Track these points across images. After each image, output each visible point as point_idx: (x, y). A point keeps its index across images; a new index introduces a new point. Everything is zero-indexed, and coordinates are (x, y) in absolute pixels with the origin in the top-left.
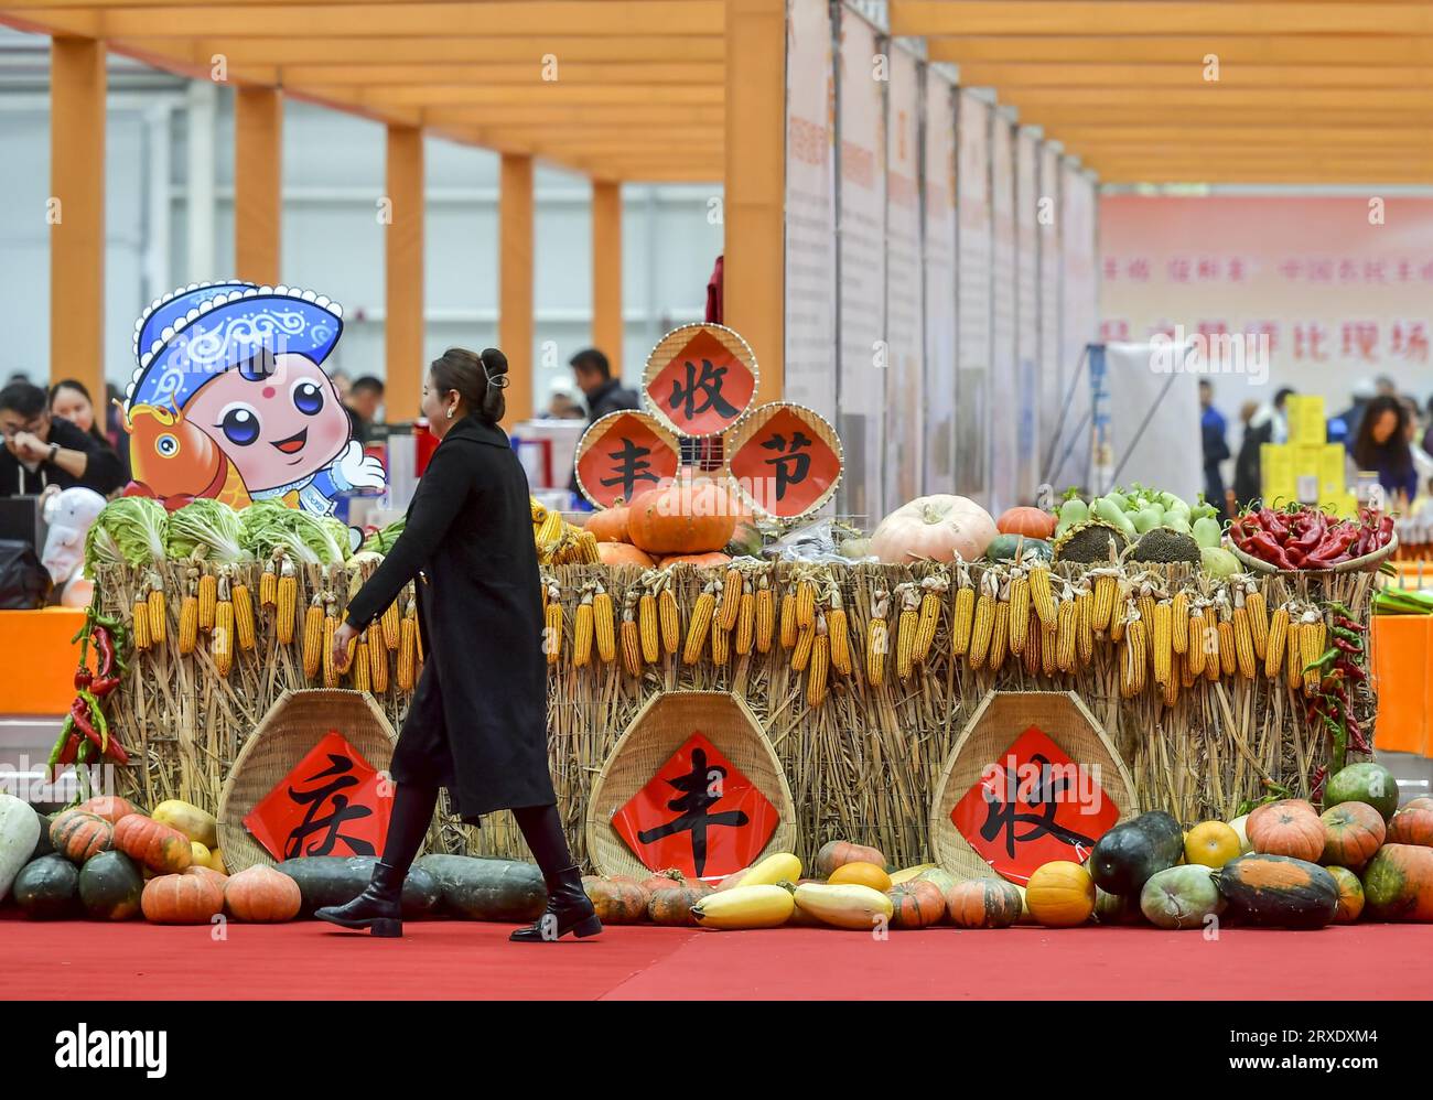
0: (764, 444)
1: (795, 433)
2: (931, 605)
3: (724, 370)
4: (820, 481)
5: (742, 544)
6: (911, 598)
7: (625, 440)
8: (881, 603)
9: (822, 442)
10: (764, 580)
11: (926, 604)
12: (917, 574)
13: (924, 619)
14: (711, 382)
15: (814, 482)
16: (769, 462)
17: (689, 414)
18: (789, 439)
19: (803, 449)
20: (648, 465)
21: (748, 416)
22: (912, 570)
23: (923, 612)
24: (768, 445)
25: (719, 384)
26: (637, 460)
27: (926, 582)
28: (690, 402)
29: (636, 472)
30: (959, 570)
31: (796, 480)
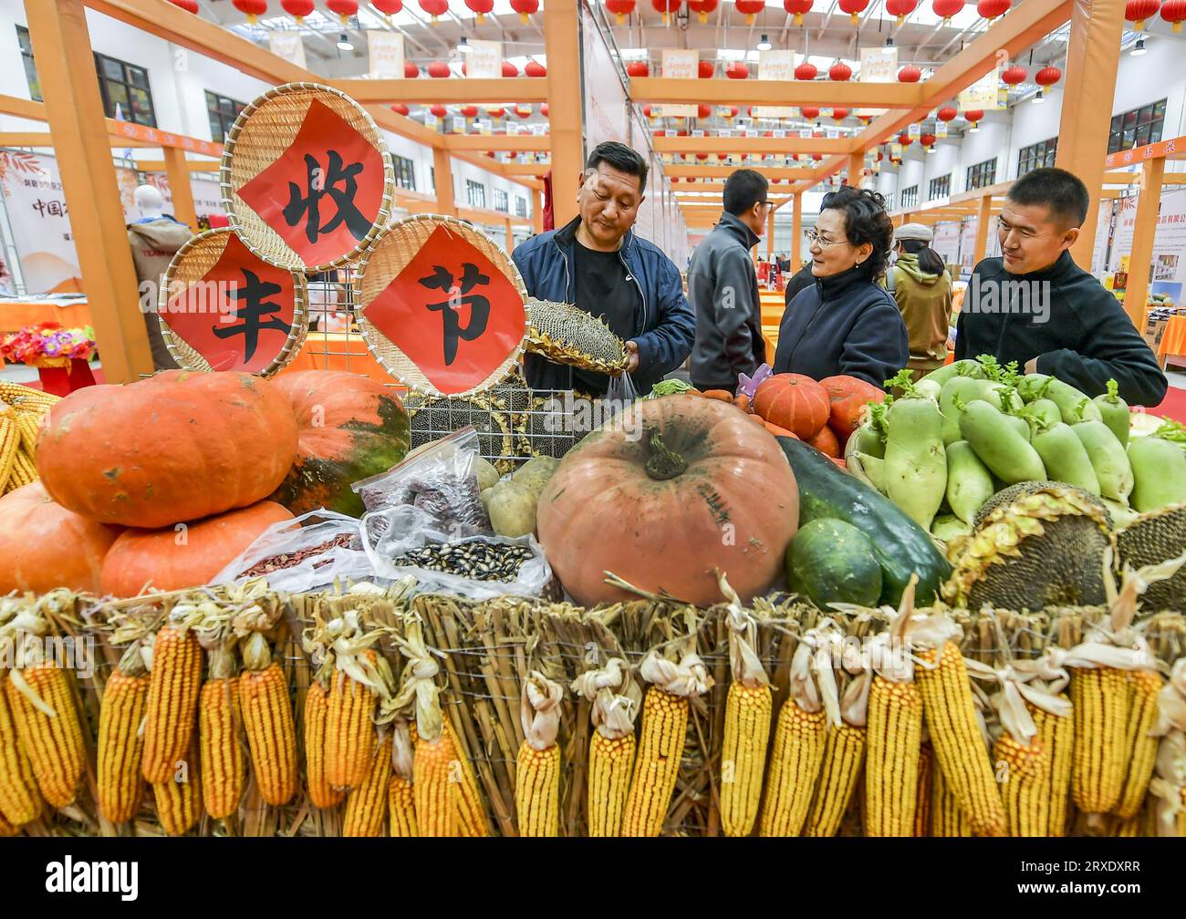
0: (422, 281)
1: (464, 265)
2: (667, 728)
3: (358, 167)
4: (505, 338)
5: (343, 464)
6: (615, 711)
7: (246, 272)
8: (539, 717)
9: (504, 278)
10: (256, 649)
11: (652, 723)
12: (629, 633)
13: (648, 764)
14: (341, 186)
15: (496, 337)
16: (432, 308)
17: (312, 234)
18: (458, 273)
19: (478, 289)
20: (279, 308)
21: (378, 237)
22: (616, 624)
23: (646, 740)
24: (429, 282)
25: (352, 187)
26: (263, 301)
27: (652, 665)
28: (314, 216)
29: (263, 318)
30: (734, 639)
31: (471, 334)
